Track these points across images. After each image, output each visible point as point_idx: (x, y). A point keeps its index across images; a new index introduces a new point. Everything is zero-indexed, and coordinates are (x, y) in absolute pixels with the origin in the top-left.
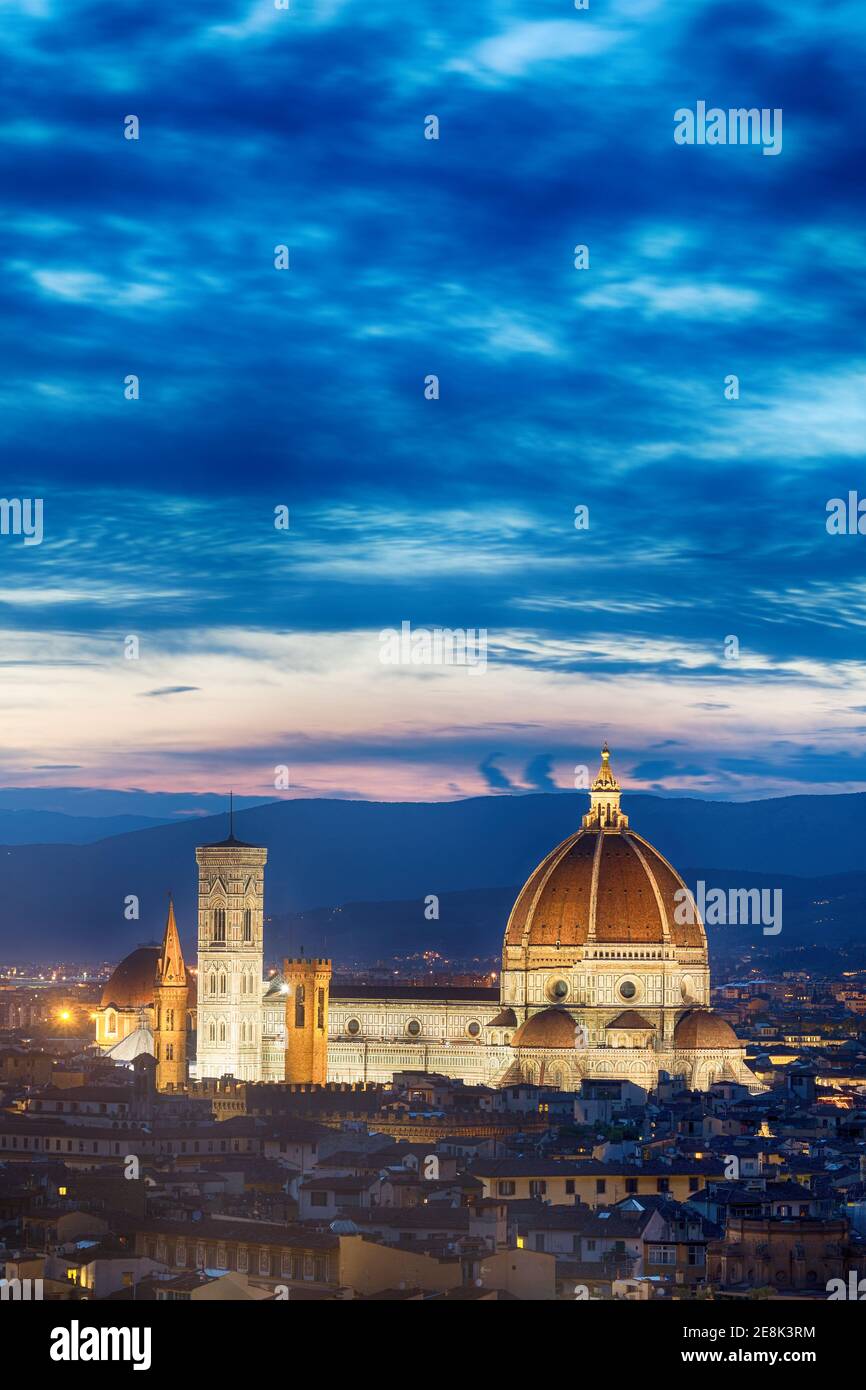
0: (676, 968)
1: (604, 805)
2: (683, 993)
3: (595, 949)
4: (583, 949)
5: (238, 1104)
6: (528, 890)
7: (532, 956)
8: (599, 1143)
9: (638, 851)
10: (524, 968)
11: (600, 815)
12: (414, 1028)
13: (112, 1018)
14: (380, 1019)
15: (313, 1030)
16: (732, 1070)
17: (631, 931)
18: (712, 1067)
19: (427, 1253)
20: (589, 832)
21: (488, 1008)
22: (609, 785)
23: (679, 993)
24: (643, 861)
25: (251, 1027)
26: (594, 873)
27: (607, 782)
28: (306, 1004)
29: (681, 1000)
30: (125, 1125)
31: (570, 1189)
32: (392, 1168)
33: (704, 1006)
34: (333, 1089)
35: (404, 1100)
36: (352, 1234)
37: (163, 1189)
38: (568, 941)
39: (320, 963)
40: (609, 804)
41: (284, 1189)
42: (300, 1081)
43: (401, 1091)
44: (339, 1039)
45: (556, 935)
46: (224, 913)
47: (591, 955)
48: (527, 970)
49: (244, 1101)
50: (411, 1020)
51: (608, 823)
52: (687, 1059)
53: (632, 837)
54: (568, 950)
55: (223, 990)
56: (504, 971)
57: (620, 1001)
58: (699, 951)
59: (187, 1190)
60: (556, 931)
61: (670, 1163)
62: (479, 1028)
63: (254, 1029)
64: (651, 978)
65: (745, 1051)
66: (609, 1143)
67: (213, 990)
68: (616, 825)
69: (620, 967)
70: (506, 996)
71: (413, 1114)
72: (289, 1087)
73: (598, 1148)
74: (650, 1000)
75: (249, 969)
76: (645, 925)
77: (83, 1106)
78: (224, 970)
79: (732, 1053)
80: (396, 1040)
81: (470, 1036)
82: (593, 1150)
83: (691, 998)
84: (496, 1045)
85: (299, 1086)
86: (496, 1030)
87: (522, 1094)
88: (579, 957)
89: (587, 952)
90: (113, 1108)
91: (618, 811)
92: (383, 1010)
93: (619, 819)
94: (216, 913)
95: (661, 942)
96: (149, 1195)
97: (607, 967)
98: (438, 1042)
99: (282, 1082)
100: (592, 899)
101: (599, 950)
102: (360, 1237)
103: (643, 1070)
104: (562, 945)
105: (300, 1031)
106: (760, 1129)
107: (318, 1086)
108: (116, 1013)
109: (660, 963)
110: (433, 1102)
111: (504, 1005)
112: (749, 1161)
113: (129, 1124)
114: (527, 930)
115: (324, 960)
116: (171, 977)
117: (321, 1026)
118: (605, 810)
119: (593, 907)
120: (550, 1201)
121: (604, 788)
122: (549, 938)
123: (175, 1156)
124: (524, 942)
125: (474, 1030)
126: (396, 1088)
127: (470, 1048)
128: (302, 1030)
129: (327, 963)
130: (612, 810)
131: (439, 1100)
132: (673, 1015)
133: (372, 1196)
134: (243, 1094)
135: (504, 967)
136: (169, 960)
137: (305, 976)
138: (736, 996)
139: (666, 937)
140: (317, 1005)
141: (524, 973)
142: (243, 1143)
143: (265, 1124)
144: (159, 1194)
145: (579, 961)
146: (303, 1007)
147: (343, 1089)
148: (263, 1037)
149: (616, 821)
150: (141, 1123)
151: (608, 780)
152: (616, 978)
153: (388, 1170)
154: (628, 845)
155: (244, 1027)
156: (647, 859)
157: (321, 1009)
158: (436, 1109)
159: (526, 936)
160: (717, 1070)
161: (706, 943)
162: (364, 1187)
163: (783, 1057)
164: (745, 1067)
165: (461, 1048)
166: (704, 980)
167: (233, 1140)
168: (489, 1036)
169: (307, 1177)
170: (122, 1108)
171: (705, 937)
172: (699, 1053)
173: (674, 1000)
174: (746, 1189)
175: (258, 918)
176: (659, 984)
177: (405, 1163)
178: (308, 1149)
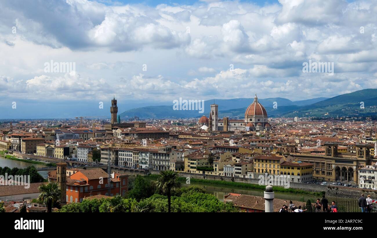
0: (264, 118)
6: (247, 109)
10: (247, 118)
17: (259, 114)
23: (264, 121)
24: (260, 106)
26: (255, 107)
45: (251, 114)
50: (234, 124)
57: (258, 121)
58: (266, 116)
64: (261, 119)
69: (258, 118)
70: (245, 121)
75: (216, 118)
77: (203, 134)
90: (206, 134)
95: (262, 115)
100: (255, 110)
101: (255, 116)
105: (225, 125)
114: (247, 114)
154: (258, 104)
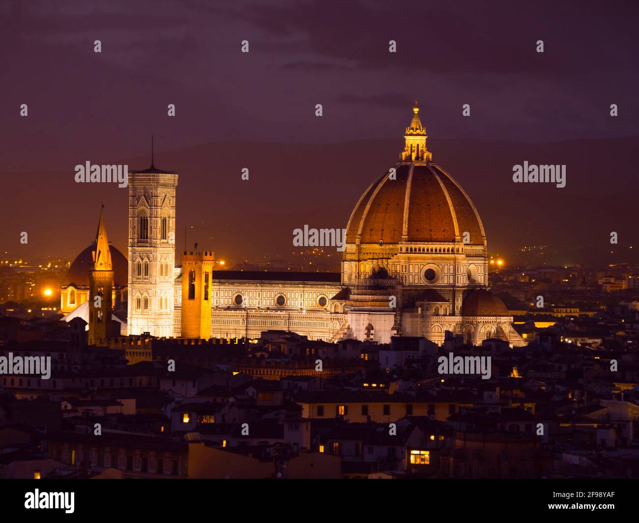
0: (464, 259)
1: (415, 145)
2: (469, 277)
3: (408, 246)
4: (399, 246)
5: (146, 353)
6: (360, 205)
7: (363, 251)
8: (394, 380)
9: (438, 178)
10: (357, 259)
11: (411, 152)
12: (281, 301)
13: (72, 294)
14: (258, 294)
15: (200, 302)
16: (503, 331)
17: (433, 233)
18: (488, 329)
19: (251, 455)
20: (403, 164)
21: (333, 287)
22: (418, 131)
23: (466, 277)
24: (442, 185)
25: (166, 300)
26: (407, 192)
27: (417, 129)
28: (196, 283)
29: (468, 282)
30: (62, 367)
31: (365, 411)
32: (238, 397)
33: (484, 286)
34: (214, 342)
35: (266, 350)
36: (198, 442)
37: (76, 411)
38: (389, 240)
39: (206, 255)
40: (418, 145)
41: (162, 411)
42: (191, 337)
43: (265, 344)
44: (228, 308)
45: (380, 236)
46: (147, 220)
47: (404, 250)
48: (359, 261)
49: (151, 351)
50: (279, 295)
51: (417, 158)
52: (472, 323)
53: (433, 167)
54: (388, 247)
55: (146, 273)
56: (344, 261)
57: (423, 282)
58: (481, 248)
59: (94, 412)
60: (380, 233)
61: (435, 394)
62: (326, 301)
63: (168, 301)
64: (446, 267)
65: (512, 318)
66: (401, 380)
67: (139, 274)
68: (422, 159)
69: (424, 259)
70: (345, 279)
71: (269, 360)
72: (183, 341)
73: (394, 383)
74: (446, 281)
75: (165, 259)
76: (443, 229)
78: (147, 260)
79: (504, 319)
80: (268, 309)
81: (320, 306)
82: (390, 385)
83: (475, 281)
84: (338, 313)
85: (190, 340)
86: (337, 303)
87: (349, 346)
88: (396, 252)
89: (401, 248)
90: (55, 356)
91: (425, 149)
92: (260, 288)
93: (425, 155)
94: (141, 219)
95: (454, 241)
96: (66, 415)
97: (415, 258)
98: (298, 310)
99: (179, 337)
100: (405, 211)
101: (409, 246)
102: (203, 444)
103: (440, 331)
104: (384, 243)
105: (191, 301)
106: (512, 372)
107: (204, 340)
108: (75, 290)
109: (452, 256)
110: (286, 352)
111: (343, 285)
112: (491, 393)
113: (66, 367)
114: (360, 232)
115: (208, 253)
116: (101, 264)
117: (206, 299)
118: (416, 149)
119: (406, 216)
120: (349, 420)
121: (415, 133)
122: (375, 238)
123: (96, 389)
124: (358, 241)
125: (322, 302)
126: (262, 342)
127: (319, 315)
128: (193, 301)
129: (211, 255)
130: (420, 149)
131: (290, 351)
132: (461, 293)
133: (223, 416)
134: (150, 346)
135: (344, 258)
136: (100, 252)
137: (196, 263)
138: (527, 281)
139: (457, 238)
140: (204, 284)
141: (357, 263)
142: (145, 380)
143: (161, 367)
144: (73, 414)
145: (396, 254)
146: (193, 286)
147: (221, 343)
148: (175, 307)
149: (423, 156)
150: (74, 366)
151: (418, 127)
152: (422, 266)
153: (235, 398)
154: (431, 173)
155: (161, 300)
156: (444, 184)
157: (206, 287)
158: (286, 357)
159: (359, 236)
160: (493, 331)
161: (485, 242)
162: (217, 410)
163: (546, 323)
164: (512, 329)
165: (313, 315)
166: (484, 269)
167: (138, 379)
168: (333, 306)
169: (178, 403)
170: (62, 356)
171: (485, 238)
172: (480, 319)
173: (462, 281)
174: (487, 412)
175: (172, 223)
176: (452, 271)
177: (248, 393)
178: (190, 384)
